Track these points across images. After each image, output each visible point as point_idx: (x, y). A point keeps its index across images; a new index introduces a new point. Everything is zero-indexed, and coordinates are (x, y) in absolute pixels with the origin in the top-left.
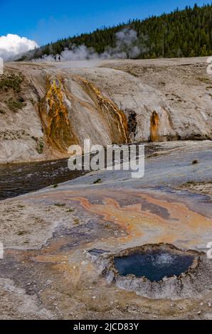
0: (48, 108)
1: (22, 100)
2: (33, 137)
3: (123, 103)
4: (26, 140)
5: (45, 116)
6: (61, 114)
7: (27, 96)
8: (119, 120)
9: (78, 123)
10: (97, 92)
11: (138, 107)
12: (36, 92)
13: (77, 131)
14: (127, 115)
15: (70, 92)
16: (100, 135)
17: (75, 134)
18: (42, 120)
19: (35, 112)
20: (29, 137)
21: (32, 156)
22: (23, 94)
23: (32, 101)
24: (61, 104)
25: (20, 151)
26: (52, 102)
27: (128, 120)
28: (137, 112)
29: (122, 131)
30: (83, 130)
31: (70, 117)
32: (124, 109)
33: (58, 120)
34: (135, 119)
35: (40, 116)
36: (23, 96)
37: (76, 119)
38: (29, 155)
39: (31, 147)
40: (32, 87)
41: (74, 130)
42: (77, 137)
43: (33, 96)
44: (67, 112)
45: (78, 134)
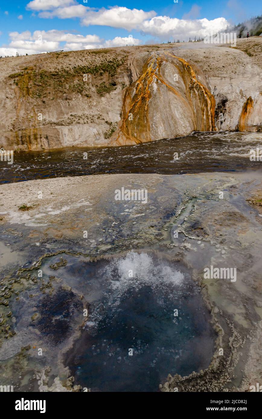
0: (135, 92)
1: (114, 84)
2: (107, 122)
3: (217, 87)
4: (98, 124)
5: (128, 101)
6: (143, 99)
7: (120, 80)
8: (207, 106)
9: (157, 109)
10: (194, 75)
11: (232, 92)
12: (130, 76)
13: (153, 116)
14: (218, 100)
15: (164, 75)
16: (176, 122)
17: (149, 120)
18: (124, 105)
19: (120, 97)
20: (103, 121)
21: (97, 142)
22: (117, 78)
23: (123, 85)
24: (147, 88)
25: (88, 135)
26: (140, 86)
27: (216, 107)
28: (229, 97)
29: (208, 118)
30: (158, 115)
31: (151, 102)
32: (216, 93)
33: (138, 105)
34: (224, 105)
35: (124, 100)
36: (116, 81)
37: (155, 104)
38: (94, 140)
39: (101, 132)
40: (129, 70)
41: (149, 115)
42: (150, 123)
43: (126, 80)
44: (150, 96)
45: (152, 121)
